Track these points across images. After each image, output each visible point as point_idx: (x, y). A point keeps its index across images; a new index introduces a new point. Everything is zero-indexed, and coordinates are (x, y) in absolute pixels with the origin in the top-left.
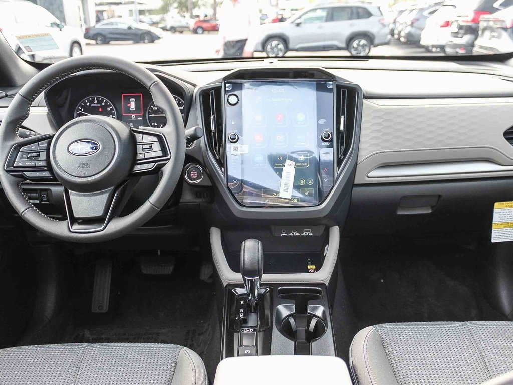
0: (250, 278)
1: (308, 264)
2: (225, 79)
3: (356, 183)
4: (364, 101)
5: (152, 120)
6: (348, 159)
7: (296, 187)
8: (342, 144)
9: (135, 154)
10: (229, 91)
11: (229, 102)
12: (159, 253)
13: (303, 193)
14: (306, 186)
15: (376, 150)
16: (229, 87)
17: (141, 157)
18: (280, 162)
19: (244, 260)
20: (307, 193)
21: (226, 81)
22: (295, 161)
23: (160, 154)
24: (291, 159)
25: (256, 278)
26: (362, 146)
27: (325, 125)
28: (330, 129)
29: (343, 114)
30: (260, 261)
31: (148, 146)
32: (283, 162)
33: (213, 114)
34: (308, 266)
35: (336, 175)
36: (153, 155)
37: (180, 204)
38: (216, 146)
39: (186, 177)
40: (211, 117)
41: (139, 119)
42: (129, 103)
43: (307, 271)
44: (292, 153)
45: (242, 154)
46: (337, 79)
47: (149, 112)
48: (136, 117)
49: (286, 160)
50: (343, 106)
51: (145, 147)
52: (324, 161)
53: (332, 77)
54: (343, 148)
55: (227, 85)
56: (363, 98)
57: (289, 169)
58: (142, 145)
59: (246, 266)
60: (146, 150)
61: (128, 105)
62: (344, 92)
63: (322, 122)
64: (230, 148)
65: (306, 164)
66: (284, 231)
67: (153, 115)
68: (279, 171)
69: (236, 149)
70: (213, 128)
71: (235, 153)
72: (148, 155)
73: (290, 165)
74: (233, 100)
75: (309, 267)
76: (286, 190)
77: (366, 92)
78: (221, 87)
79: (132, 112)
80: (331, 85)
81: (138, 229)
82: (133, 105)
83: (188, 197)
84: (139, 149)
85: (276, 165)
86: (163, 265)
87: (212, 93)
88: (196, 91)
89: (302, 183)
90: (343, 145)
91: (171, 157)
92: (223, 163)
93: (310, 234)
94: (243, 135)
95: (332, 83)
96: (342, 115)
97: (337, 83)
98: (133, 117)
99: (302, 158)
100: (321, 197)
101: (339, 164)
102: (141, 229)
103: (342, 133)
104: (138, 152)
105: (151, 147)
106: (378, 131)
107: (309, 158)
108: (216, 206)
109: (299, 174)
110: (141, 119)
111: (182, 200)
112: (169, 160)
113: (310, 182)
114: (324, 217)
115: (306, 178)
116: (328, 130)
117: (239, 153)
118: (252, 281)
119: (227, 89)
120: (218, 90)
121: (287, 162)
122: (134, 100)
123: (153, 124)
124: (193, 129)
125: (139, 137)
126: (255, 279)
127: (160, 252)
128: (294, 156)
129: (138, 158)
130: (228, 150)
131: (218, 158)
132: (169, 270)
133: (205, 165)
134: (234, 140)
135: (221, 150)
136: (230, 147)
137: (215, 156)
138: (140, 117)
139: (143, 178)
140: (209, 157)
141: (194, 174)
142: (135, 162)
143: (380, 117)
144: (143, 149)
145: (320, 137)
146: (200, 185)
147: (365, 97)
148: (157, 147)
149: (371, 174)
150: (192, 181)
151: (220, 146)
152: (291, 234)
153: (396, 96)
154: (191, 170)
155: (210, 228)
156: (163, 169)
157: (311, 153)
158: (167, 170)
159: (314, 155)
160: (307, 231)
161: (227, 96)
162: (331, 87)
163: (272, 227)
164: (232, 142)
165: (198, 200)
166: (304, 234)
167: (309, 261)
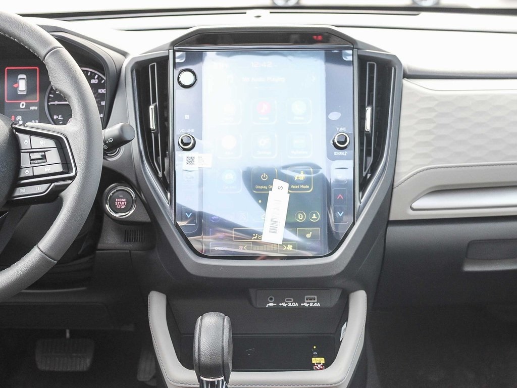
0: (211, 380)
1: (313, 356)
2: (174, 43)
3: (392, 218)
4: (406, 82)
5: (53, 110)
6: (379, 179)
7: (291, 225)
8: (368, 154)
9: (18, 167)
10: (181, 64)
11: (179, 83)
12: (68, 335)
13: (303, 235)
14: (308, 224)
15: (424, 164)
16: (180, 57)
17: (26, 172)
18: (264, 183)
19: (199, 348)
20: (308, 236)
21: (175, 48)
22: (291, 181)
23: (59, 168)
24: (283, 178)
25: (220, 379)
26: (401, 157)
27: (339, 122)
28: (348, 128)
29: (370, 103)
30: (226, 350)
31: (38, 156)
32: (270, 183)
33: (154, 101)
34: (313, 359)
35: (358, 204)
36: (48, 170)
37: (97, 252)
38: (157, 155)
39: (107, 207)
40: (151, 107)
41: (32, 108)
42: (16, 82)
43: (310, 367)
44: (285, 168)
45: (201, 170)
46: (360, 47)
47: (49, 97)
48: (28, 105)
49: (275, 180)
50: (371, 90)
51: (34, 156)
52: (337, 181)
53: (351, 43)
54: (370, 160)
55: (178, 54)
56: (404, 77)
57: (279, 195)
58: (30, 152)
59: (203, 359)
60: (36, 161)
61: (15, 86)
62: (372, 67)
63: (335, 116)
64: (181, 160)
65: (308, 187)
66: (271, 299)
67: (56, 103)
68: (262, 199)
69: (191, 161)
70: (153, 126)
71: (189, 167)
72: (38, 171)
73: (281, 188)
74: (187, 78)
75: (315, 360)
76: (273, 230)
77: (408, 68)
78: (167, 57)
79: (22, 97)
80: (349, 55)
81: (20, 294)
82: (22, 86)
83: (110, 240)
84: (25, 159)
85: (257, 187)
86: (74, 354)
87: (153, 67)
88: (127, 64)
89: (301, 218)
90: (371, 156)
91: (76, 174)
92: (168, 184)
93: (316, 305)
94: (203, 138)
95: (350, 52)
96: (369, 105)
97: (361, 53)
98: (23, 104)
99: (302, 176)
100: (334, 243)
101: (363, 187)
102: (26, 293)
103: (369, 136)
104: (23, 165)
105: (44, 157)
106: (428, 132)
107: (312, 175)
108: (156, 256)
109: (297, 203)
110: (36, 108)
111: (100, 246)
112: (73, 178)
113: (314, 217)
114: (339, 275)
115: (308, 211)
116: (344, 129)
117: (195, 167)
118: (212, 383)
119: (177, 61)
120: (162, 63)
121: (277, 183)
122: (24, 76)
123: (55, 117)
124: (118, 126)
125: (24, 140)
126: (218, 381)
127: (70, 333)
128: (287, 172)
129: (22, 175)
130: (177, 162)
131: (160, 175)
132: (84, 364)
133: (139, 187)
134: (188, 145)
135: (166, 161)
136: (181, 157)
137: (155, 173)
138: (33, 104)
139: (33, 207)
140: (146, 173)
141: (121, 202)
142: (17, 181)
143: (430, 109)
144: (31, 160)
145: (332, 142)
146: (131, 219)
147: (406, 76)
148: (53, 156)
149: (417, 204)
150: (116, 212)
151: (164, 156)
152: (284, 304)
153: (458, 75)
154: (115, 194)
155: (149, 293)
156: (63, 193)
157: (316, 168)
158: (70, 195)
159: (321, 172)
160: (310, 300)
161: (177, 72)
162: (350, 58)
163: (252, 292)
164: (184, 150)
165: (129, 246)
166: (306, 305)
167: (315, 350)
